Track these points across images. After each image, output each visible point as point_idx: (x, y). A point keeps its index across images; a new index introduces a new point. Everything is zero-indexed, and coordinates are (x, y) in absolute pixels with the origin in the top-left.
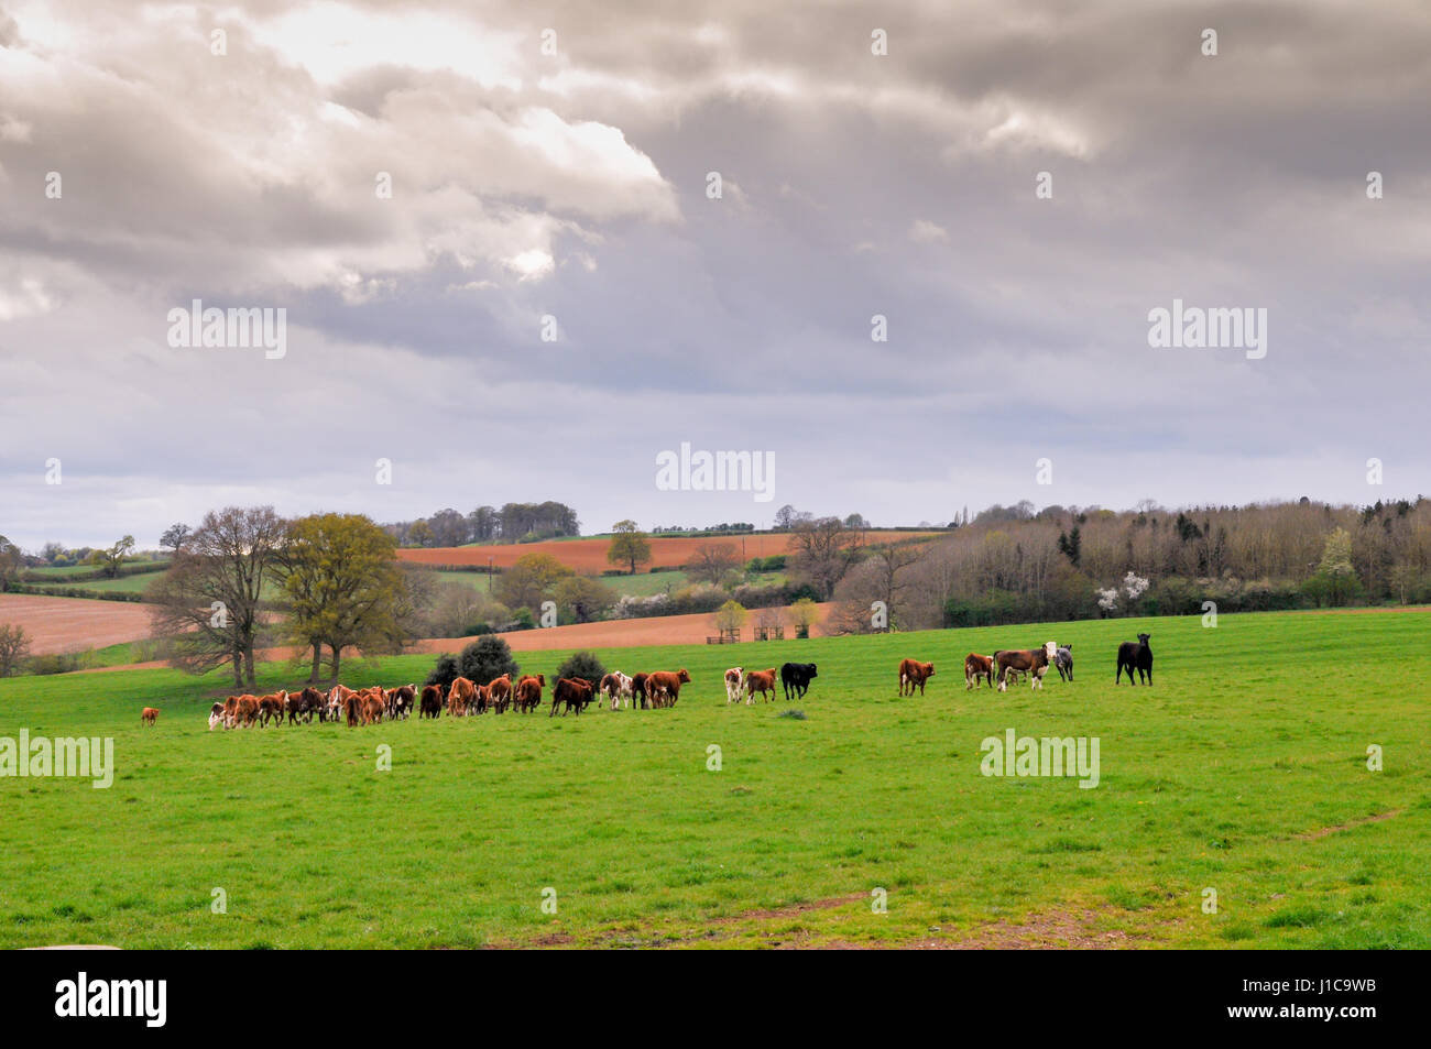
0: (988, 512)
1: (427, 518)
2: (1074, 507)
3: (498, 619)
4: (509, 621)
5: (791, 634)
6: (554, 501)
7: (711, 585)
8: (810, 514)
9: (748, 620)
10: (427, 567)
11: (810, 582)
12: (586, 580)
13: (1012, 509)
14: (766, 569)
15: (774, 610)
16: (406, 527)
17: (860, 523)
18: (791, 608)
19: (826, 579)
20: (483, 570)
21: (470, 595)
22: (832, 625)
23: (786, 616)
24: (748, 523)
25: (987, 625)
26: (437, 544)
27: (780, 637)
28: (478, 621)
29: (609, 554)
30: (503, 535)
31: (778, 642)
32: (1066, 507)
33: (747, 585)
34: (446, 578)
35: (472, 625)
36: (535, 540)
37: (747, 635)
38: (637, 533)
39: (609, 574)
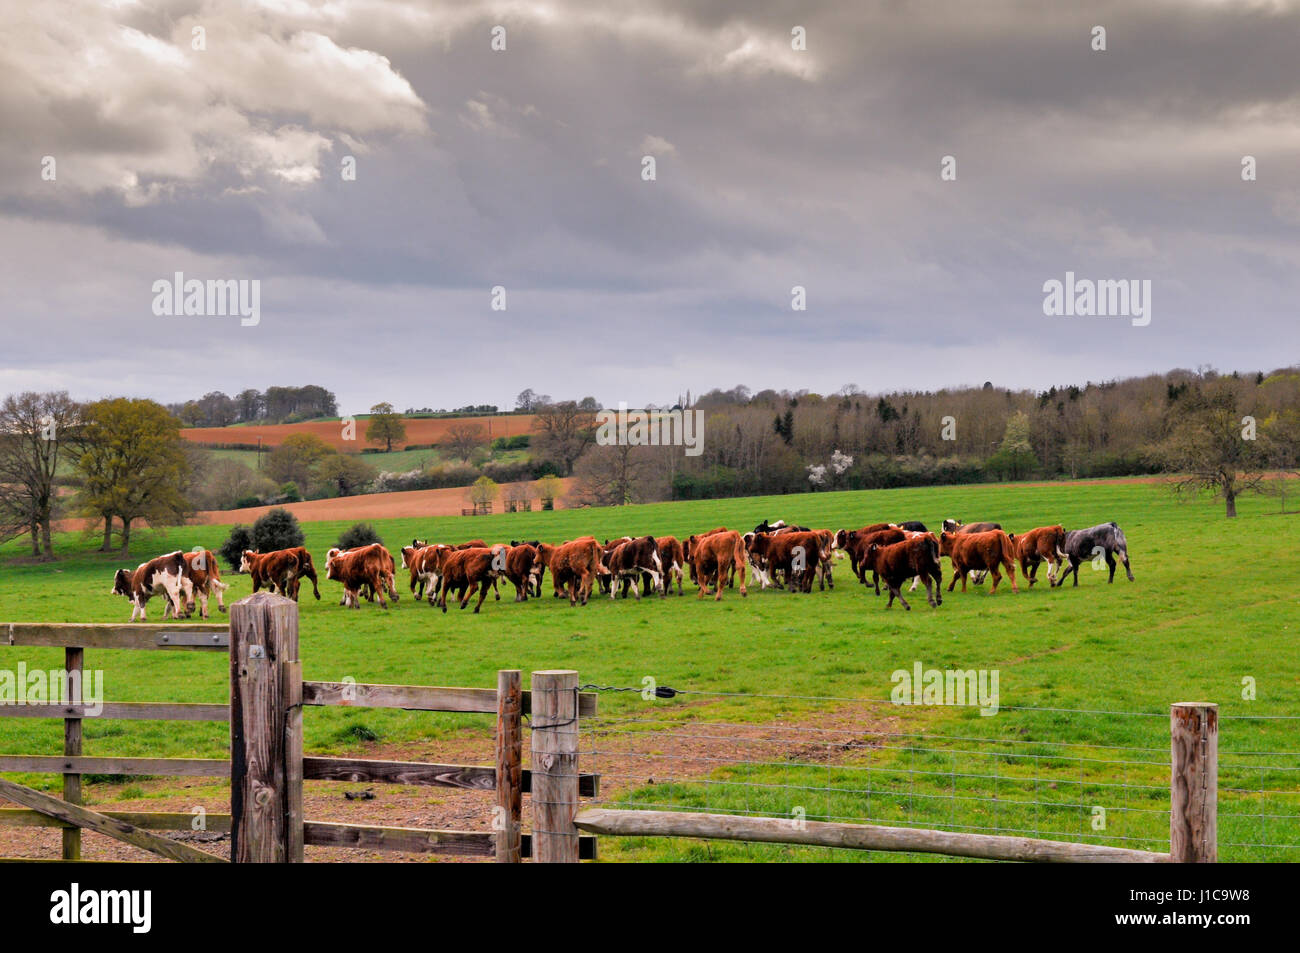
0: (709, 395)
1: (197, 400)
2: (785, 391)
3: (267, 493)
4: (277, 494)
5: (537, 506)
6: (314, 384)
7: (461, 462)
8: (549, 397)
9: (500, 493)
10: (200, 446)
11: (550, 459)
12: (348, 457)
13: (730, 393)
14: (511, 448)
15: (522, 484)
16: (177, 408)
17: (594, 405)
18: (538, 483)
19: (566, 456)
20: (251, 448)
21: (242, 472)
22: (573, 498)
23: (531, 488)
24: (492, 405)
25: (710, 498)
26: (207, 424)
27: (528, 509)
28: (249, 495)
29: (368, 435)
30: (267, 416)
31: (527, 513)
32: (778, 390)
33: (494, 462)
34: (219, 455)
35: (244, 498)
36: (297, 421)
37: (498, 508)
38: (393, 414)
39: (367, 451)
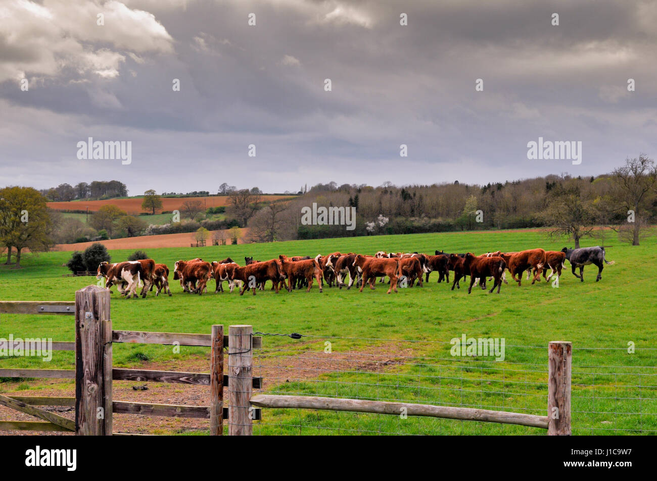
0: (316, 187)
1: (55, 187)
2: (355, 184)
3: (91, 235)
4: (96, 236)
5: (229, 242)
6: (115, 180)
7: (190, 220)
8: (235, 187)
9: (210, 235)
10: (57, 211)
11: (236, 218)
12: (133, 217)
13: (327, 185)
14: (216, 213)
15: (222, 231)
16: (45, 192)
17: (258, 192)
18: (230, 231)
19: (243, 217)
20: (83, 212)
21: (78, 224)
22: (247, 238)
23: (226, 233)
24: (206, 191)
25: (317, 238)
26: (61, 200)
27: (224, 244)
28: (82, 236)
29: (143, 205)
30: (91, 196)
31: (224, 246)
32: (351, 184)
33: (208, 220)
34: (66, 216)
35: (79, 237)
36: (106, 198)
37: (209, 243)
38: (156, 196)
39: (142, 214)
